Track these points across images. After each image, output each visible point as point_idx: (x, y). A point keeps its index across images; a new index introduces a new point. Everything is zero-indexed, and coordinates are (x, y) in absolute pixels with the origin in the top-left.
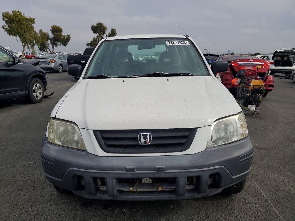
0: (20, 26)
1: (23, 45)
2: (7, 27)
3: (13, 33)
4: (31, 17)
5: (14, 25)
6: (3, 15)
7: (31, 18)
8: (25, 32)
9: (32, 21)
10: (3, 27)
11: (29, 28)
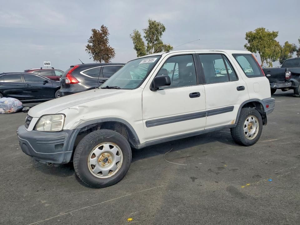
0: (260, 42)
1: (261, 60)
2: (249, 45)
3: (253, 50)
4: (274, 31)
5: (255, 43)
6: (247, 35)
7: (274, 33)
8: (265, 47)
9: (275, 35)
10: (245, 46)
11: (270, 43)
